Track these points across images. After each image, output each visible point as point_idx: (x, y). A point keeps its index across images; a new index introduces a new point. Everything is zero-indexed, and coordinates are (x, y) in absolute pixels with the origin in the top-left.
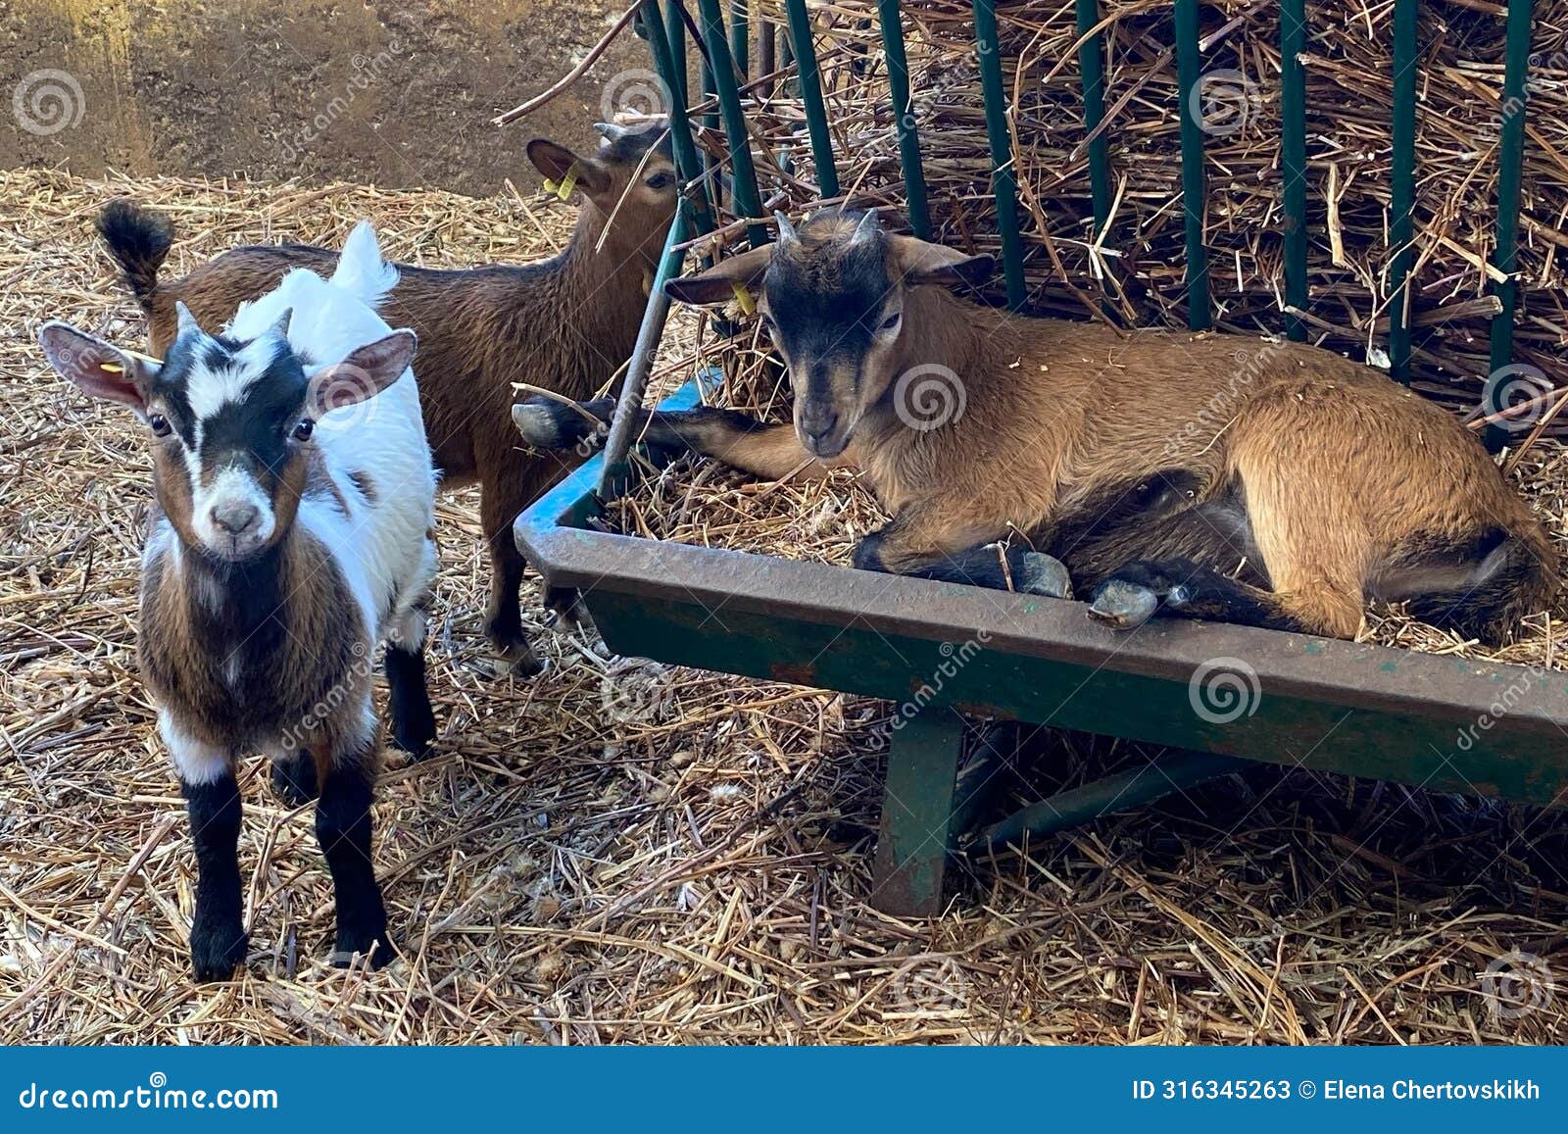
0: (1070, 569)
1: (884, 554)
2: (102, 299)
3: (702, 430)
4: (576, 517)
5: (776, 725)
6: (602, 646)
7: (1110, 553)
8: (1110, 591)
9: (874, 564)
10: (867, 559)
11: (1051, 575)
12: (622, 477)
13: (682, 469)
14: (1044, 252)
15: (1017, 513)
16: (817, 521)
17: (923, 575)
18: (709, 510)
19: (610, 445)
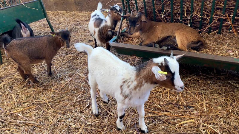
0: (159, 45)
1: (142, 44)
2: (72, 23)
3: (125, 34)
4: (114, 41)
5: (132, 60)
6: (117, 53)
7: (163, 43)
8: (163, 47)
9: (141, 45)
10: (140, 45)
11: (158, 46)
12: (118, 38)
13: (124, 37)
14: (158, 15)
15: (155, 40)
16: (136, 41)
17: (146, 46)
18: (126, 41)
19: (117, 35)
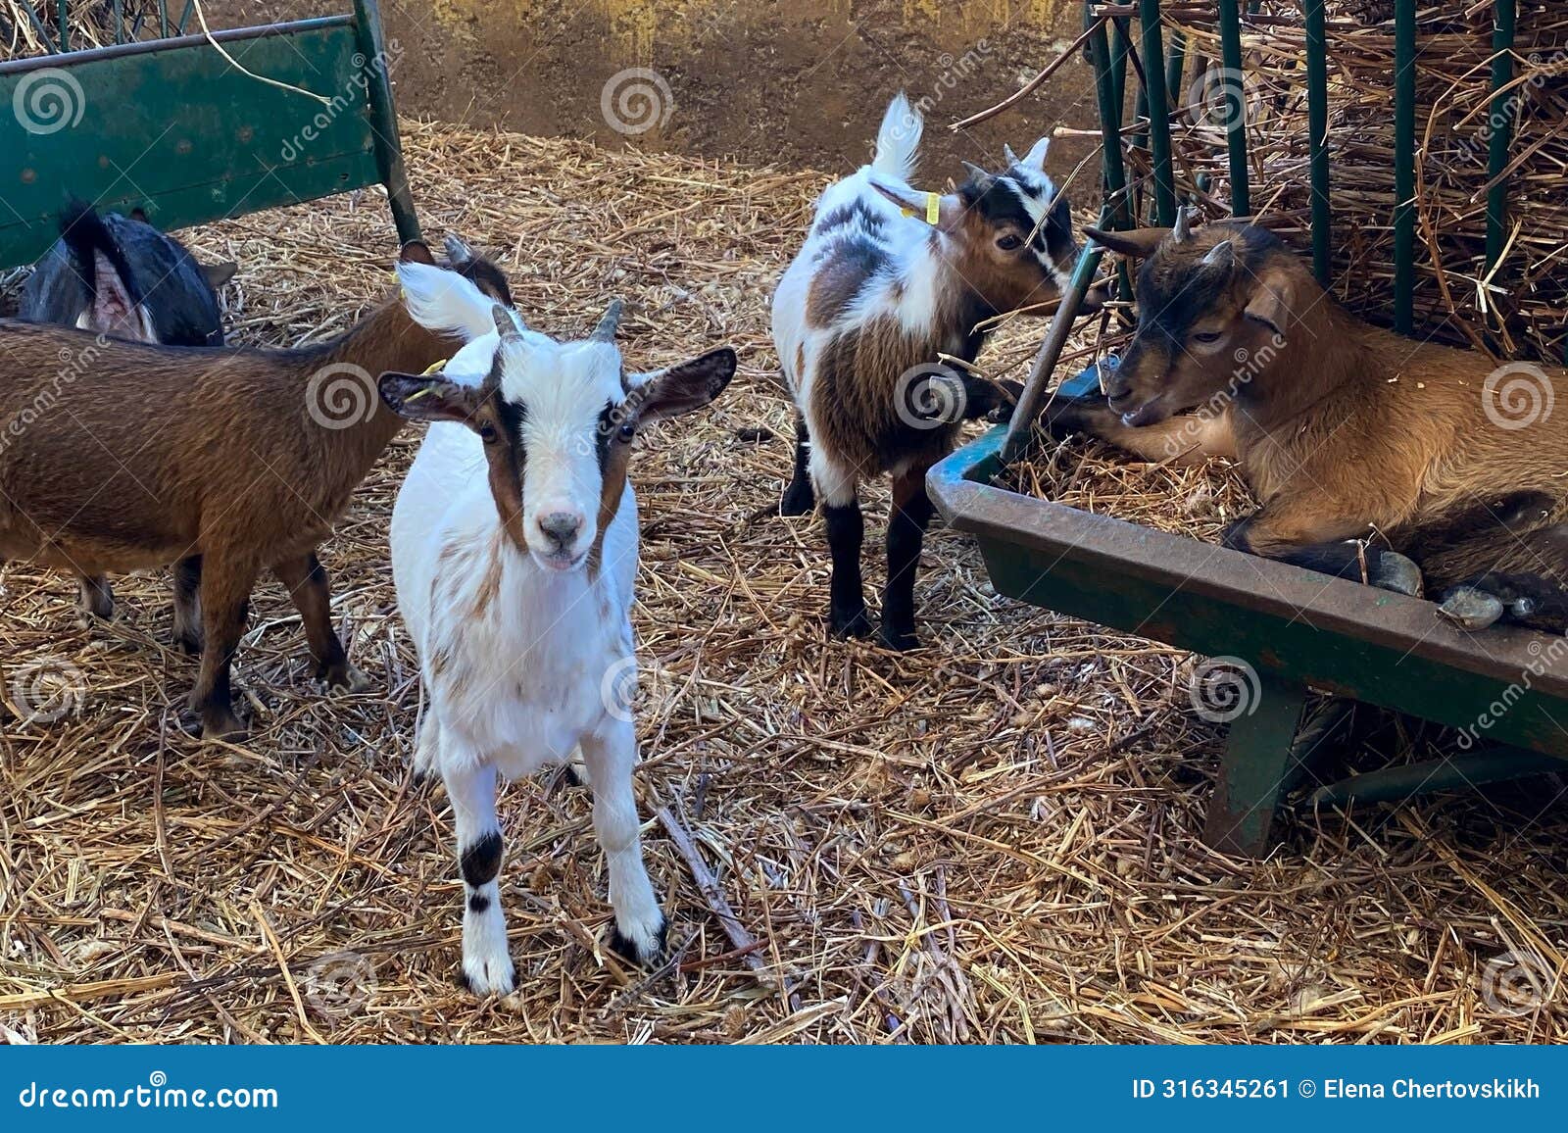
0: (1423, 570)
1: (1253, 537)
2: (609, 252)
3: (1095, 415)
4: (979, 474)
5: (1133, 674)
6: (989, 587)
7: (1462, 559)
8: (1461, 595)
9: (1242, 545)
10: (1236, 539)
11: (1405, 575)
12: (1023, 444)
13: (1076, 442)
14: (1435, 283)
15: (1380, 514)
16: (1192, 501)
18: (1096, 481)
19: (1017, 414)
